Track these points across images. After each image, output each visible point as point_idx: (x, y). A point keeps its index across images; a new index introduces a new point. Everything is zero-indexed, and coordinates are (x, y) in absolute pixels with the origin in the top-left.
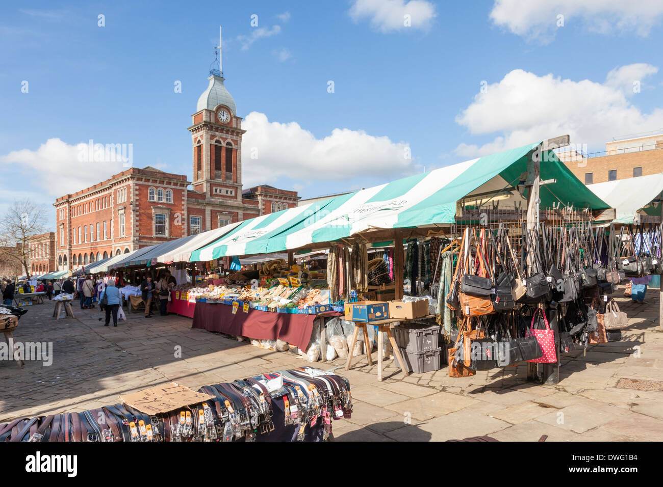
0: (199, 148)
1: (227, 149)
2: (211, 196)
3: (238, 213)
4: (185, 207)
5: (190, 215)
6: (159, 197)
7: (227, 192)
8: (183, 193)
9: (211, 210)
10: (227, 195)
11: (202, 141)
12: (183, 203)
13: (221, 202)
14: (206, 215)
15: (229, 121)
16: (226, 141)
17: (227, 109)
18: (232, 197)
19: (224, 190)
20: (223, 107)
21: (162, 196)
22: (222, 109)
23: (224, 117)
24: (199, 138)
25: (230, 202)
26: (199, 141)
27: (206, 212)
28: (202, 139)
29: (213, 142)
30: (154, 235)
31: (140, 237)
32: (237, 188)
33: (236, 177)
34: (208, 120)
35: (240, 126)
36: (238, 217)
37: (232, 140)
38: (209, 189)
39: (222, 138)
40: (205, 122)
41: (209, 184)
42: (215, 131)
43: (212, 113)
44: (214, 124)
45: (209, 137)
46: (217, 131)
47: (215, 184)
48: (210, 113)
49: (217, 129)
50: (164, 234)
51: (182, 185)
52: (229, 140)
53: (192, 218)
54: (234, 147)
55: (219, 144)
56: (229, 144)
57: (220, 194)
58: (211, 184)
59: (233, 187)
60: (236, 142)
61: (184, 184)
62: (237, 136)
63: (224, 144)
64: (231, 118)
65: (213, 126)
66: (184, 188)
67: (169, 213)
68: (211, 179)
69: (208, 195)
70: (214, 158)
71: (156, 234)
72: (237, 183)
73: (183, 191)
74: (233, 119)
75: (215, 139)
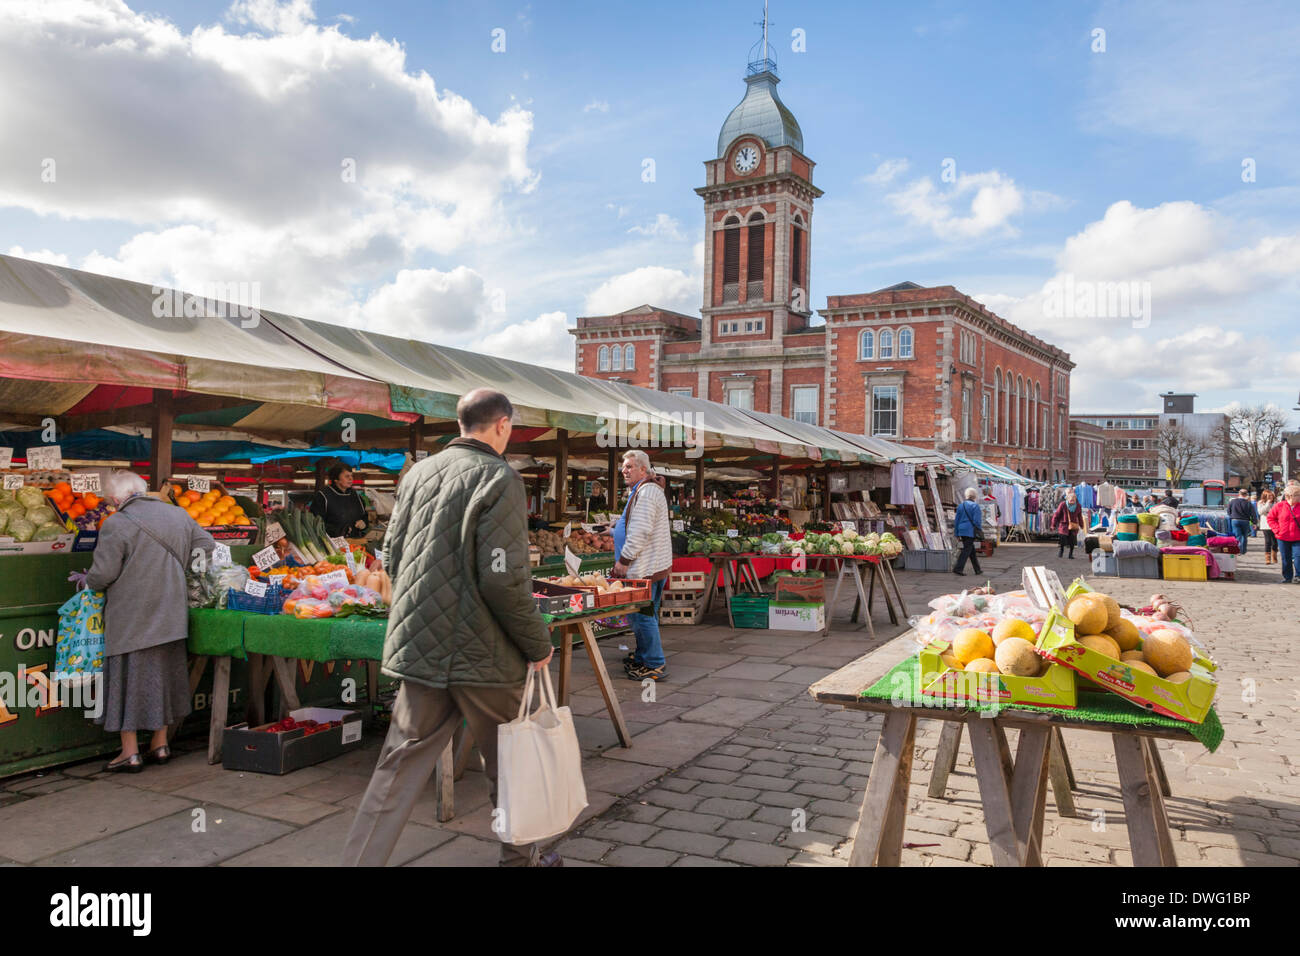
1: (750, 228)
2: (712, 341)
3: (770, 371)
7: (750, 327)
8: (652, 347)
9: (710, 373)
10: (749, 333)
12: (652, 366)
13: (731, 352)
14: (700, 385)
15: (756, 166)
16: (750, 213)
17: (754, 142)
18: (760, 337)
19: (743, 322)
20: (745, 140)
21: (619, 358)
22: (743, 144)
23: (747, 162)
25: (755, 349)
27: (700, 379)
32: (772, 312)
36: (769, 379)
37: (763, 206)
38: (707, 328)
39: (739, 210)
41: (708, 316)
42: (724, 200)
45: (711, 217)
46: (728, 199)
47: (722, 315)
52: (757, 209)
54: (766, 221)
55: (733, 226)
56: (758, 216)
57: (734, 334)
58: (713, 317)
59: (760, 312)
60: (773, 207)
63: (744, 222)
64: (763, 157)
68: (713, 305)
69: (706, 344)
70: (721, 258)
72: (772, 300)
73: (653, 342)
74: (767, 156)
75: (725, 216)
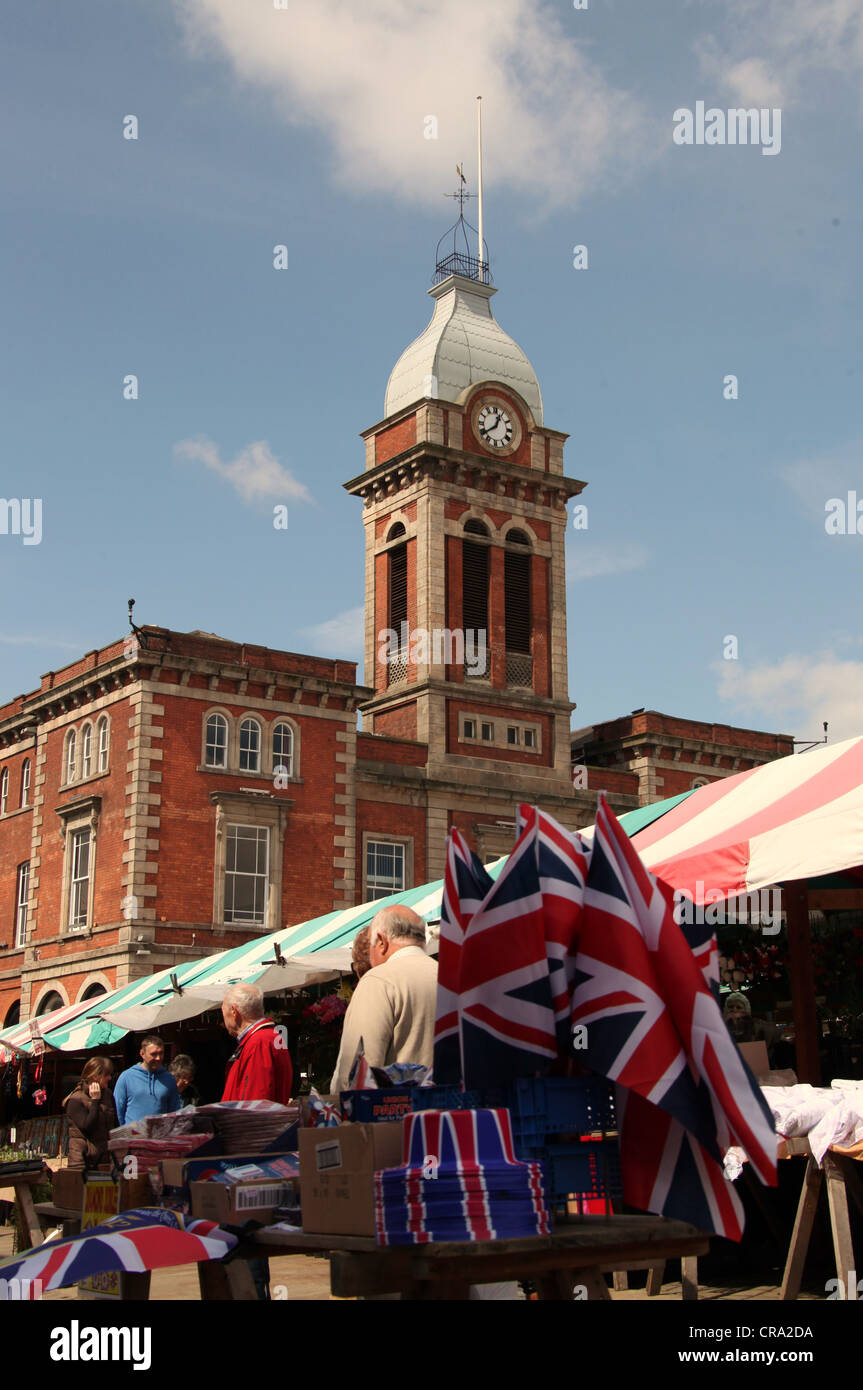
0: (398, 559)
1: (509, 556)
4: (346, 800)
5: (366, 834)
6: (243, 754)
7: (511, 734)
8: (341, 736)
9: (450, 811)
10: (512, 747)
11: (411, 529)
12: (341, 782)
13: (491, 776)
14: (432, 831)
16: (508, 526)
17: (508, 399)
19: (501, 725)
20: (493, 393)
21: (254, 746)
22: (491, 399)
23: (496, 433)
24: (398, 517)
26: (398, 529)
27: (431, 821)
28: (413, 518)
29: (458, 529)
30: (218, 918)
31: (159, 930)
32: (552, 717)
33: (545, 674)
34: (438, 439)
35: (561, 466)
37: (529, 521)
38: (440, 720)
39: (491, 512)
40: (425, 445)
41: (441, 700)
42: (466, 484)
43: (452, 414)
44: (460, 454)
45: (441, 507)
46: (473, 486)
47: (467, 702)
48: (446, 413)
49: (472, 478)
50: (260, 917)
51: (340, 703)
52: (518, 524)
53: (371, 847)
54: (537, 551)
55: (478, 538)
56: (519, 537)
57: (488, 744)
58: (447, 701)
59: (534, 713)
60: (545, 530)
61: (344, 700)
62: (546, 503)
63: (498, 538)
64: (527, 436)
65: (455, 466)
66: (344, 716)
67: (284, 824)
68: (448, 678)
69: (438, 751)
70: (459, 593)
71: (228, 917)
72: (551, 696)
73: (342, 726)
74: (533, 438)
75: (465, 515)
